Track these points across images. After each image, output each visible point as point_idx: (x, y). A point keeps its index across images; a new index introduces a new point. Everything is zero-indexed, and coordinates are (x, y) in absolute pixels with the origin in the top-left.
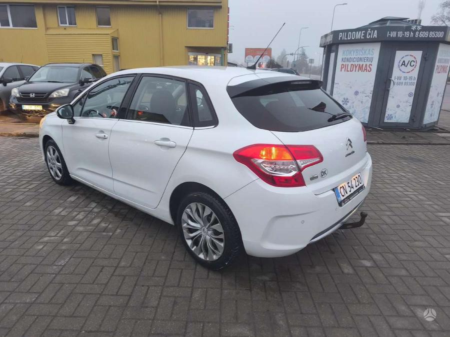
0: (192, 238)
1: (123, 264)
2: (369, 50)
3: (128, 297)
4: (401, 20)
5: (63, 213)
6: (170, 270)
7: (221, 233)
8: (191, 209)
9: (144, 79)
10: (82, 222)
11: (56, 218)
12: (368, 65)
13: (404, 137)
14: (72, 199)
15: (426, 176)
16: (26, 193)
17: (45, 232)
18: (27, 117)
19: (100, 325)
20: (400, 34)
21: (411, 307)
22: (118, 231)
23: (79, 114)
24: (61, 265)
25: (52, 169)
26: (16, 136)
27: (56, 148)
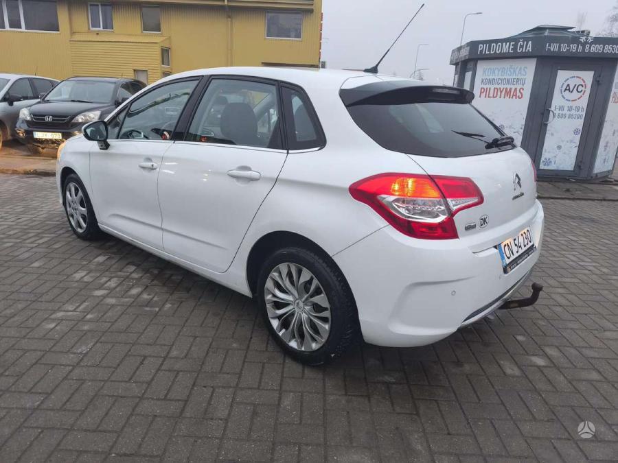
0: (279, 317)
1: (174, 353)
2: (521, 69)
3: (184, 403)
4: (565, 29)
5: (86, 279)
6: (246, 364)
7: (326, 309)
8: (280, 273)
9: (214, 83)
10: (114, 292)
11: (76, 285)
12: (518, 90)
13: (568, 190)
14: (101, 259)
15: (607, 242)
16: (34, 250)
17: (59, 305)
18: (40, 149)
19: (140, 446)
20: (564, 47)
21: (613, 427)
22: (168, 306)
23: (115, 136)
24: (81, 353)
25: (72, 216)
26: (22, 174)
27: (80, 185)
